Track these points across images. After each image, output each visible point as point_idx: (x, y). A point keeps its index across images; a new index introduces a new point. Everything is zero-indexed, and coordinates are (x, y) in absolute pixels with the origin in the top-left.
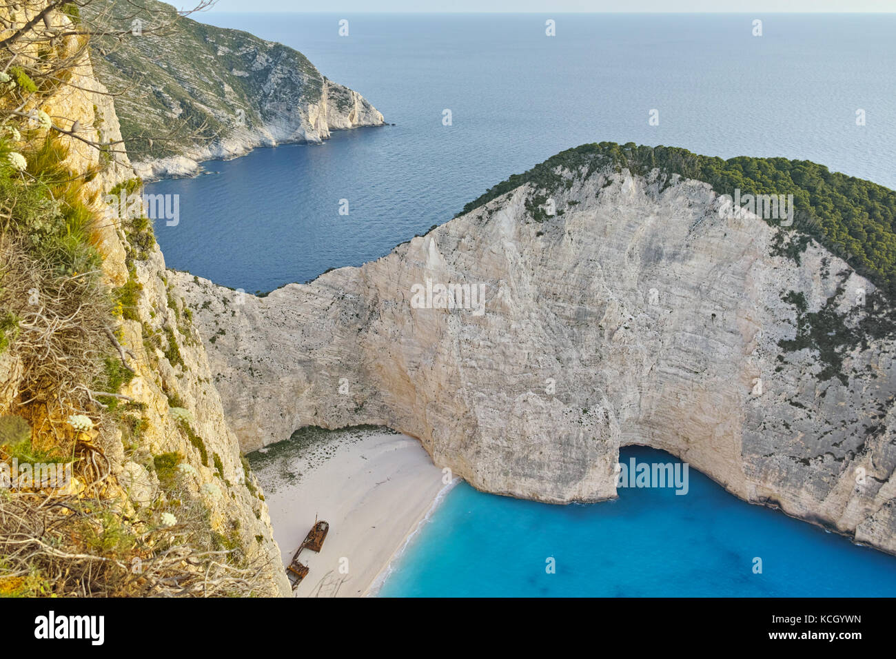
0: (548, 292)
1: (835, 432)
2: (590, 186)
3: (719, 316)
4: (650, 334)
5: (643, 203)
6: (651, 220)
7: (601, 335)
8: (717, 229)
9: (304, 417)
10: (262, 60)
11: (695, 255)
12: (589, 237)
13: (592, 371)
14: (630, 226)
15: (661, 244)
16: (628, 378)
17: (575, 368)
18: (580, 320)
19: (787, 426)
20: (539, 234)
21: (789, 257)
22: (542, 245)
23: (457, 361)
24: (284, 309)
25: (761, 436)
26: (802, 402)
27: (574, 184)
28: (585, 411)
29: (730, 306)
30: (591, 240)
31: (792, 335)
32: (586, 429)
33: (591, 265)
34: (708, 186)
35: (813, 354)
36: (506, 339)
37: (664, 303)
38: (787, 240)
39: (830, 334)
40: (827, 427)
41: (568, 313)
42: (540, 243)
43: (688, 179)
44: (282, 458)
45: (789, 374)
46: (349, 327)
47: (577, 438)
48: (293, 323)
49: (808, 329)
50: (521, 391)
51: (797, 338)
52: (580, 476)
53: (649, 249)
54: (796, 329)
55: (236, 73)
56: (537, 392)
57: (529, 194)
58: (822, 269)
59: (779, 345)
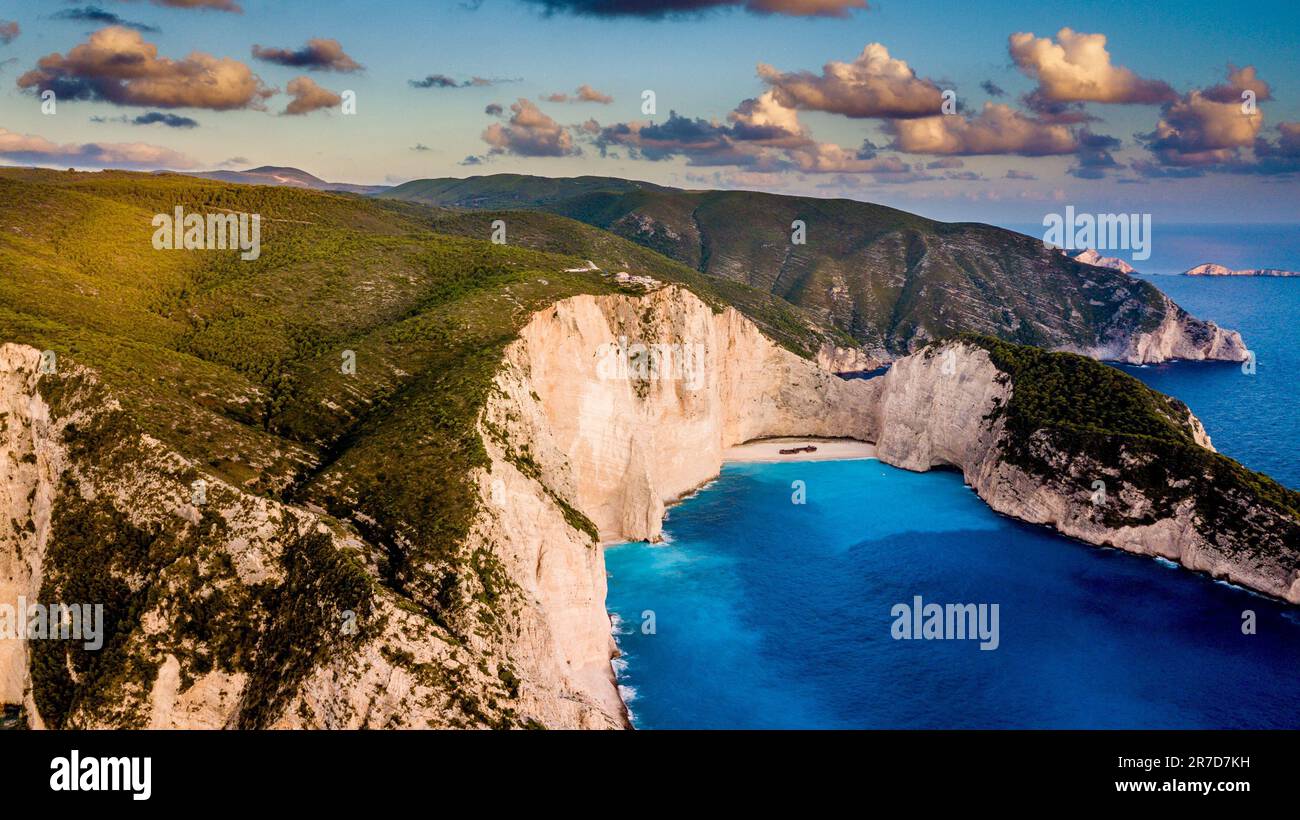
0: (922, 387)
3: (974, 404)
5: (964, 357)
7: (932, 407)
8: (982, 370)
9: (846, 432)
10: (1120, 293)
11: (974, 380)
15: (966, 374)
17: (920, 418)
18: (927, 399)
21: (1000, 384)
24: (853, 387)
26: (982, 441)
27: (944, 346)
28: (916, 434)
31: (989, 414)
32: (912, 440)
34: (988, 352)
35: (990, 421)
38: (1001, 376)
41: (925, 396)
42: (924, 367)
43: (983, 350)
45: (982, 429)
46: (873, 400)
48: (855, 394)
49: (994, 412)
50: (900, 423)
52: (907, 457)
53: (962, 376)
54: (991, 412)
55: (1092, 302)
56: (904, 424)
57: (929, 349)
59: (982, 417)
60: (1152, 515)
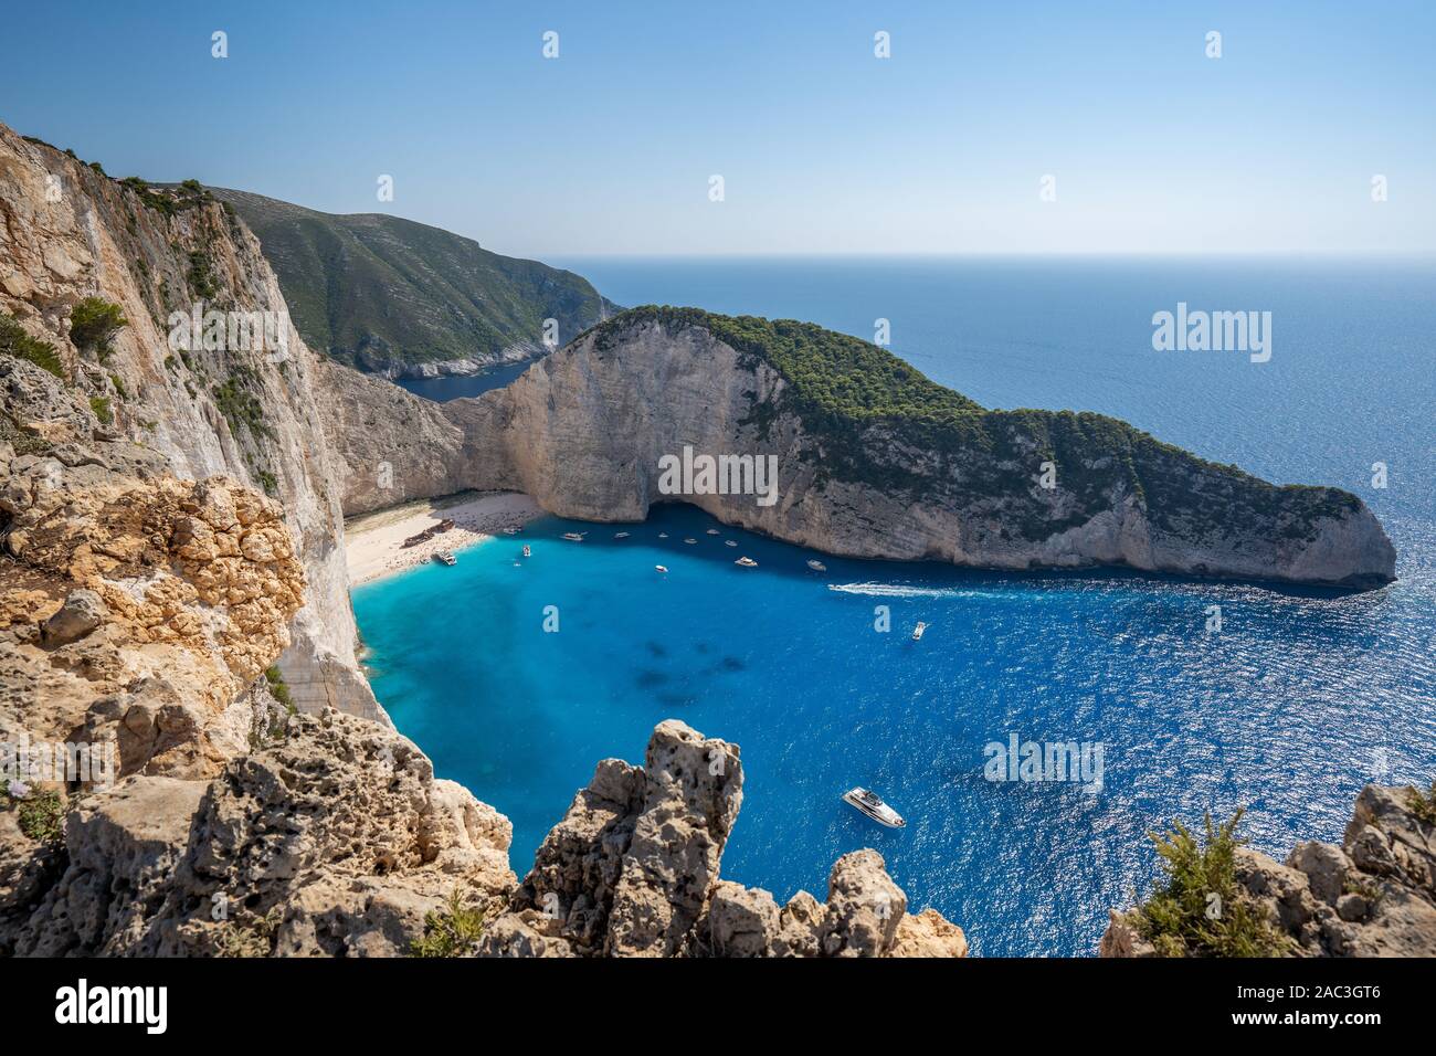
2: (633, 331)
3: (709, 408)
4: (668, 420)
5: (666, 340)
6: (671, 351)
7: (635, 420)
8: (708, 354)
11: (696, 371)
12: (632, 360)
13: (629, 442)
14: (657, 354)
15: (677, 366)
17: (618, 440)
18: (624, 411)
20: (600, 359)
21: (748, 370)
27: (625, 329)
28: (622, 465)
29: (715, 401)
30: (633, 362)
31: (746, 415)
32: (621, 475)
33: (632, 377)
34: (707, 330)
35: (755, 426)
37: (677, 401)
38: (747, 359)
39: (766, 414)
41: (617, 407)
42: (601, 364)
43: (695, 326)
46: (497, 426)
47: (616, 480)
49: (756, 411)
50: (585, 454)
51: (749, 418)
52: (616, 505)
53: (669, 369)
54: (748, 413)
56: (594, 454)
57: (599, 336)
58: (766, 377)
59: (737, 423)
60: (1080, 512)
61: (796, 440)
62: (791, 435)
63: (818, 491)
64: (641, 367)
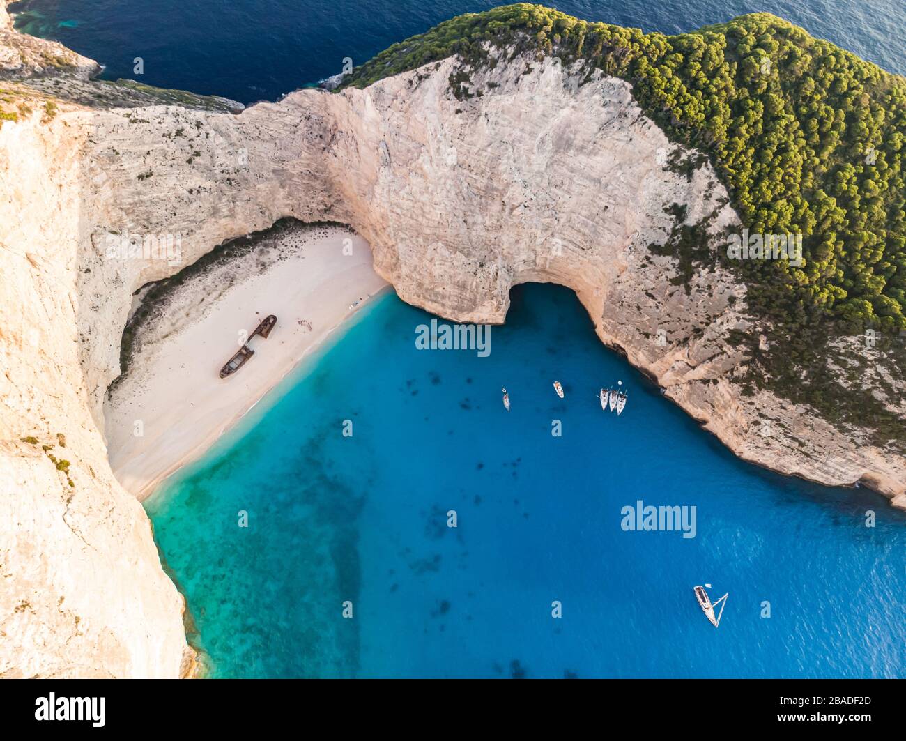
0: (464, 163)
1: (671, 323)
2: (511, 72)
3: (611, 208)
4: (547, 213)
5: (560, 94)
6: (566, 112)
7: (503, 209)
8: (623, 133)
9: (282, 209)
11: (600, 152)
12: (505, 119)
13: (492, 235)
14: (544, 115)
15: (572, 136)
16: (522, 246)
17: (478, 232)
18: (488, 193)
19: (639, 308)
20: (458, 111)
21: (681, 174)
22: (461, 122)
23: (386, 205)
24: (258, 125)
25: (618, 310)
26: (655, 295)
27: (498, 64)
28: (482, 265)
29: (622, 202)
30: (506, 123)
31: (663, 240)
32: (478, 280)
33: (503, 147)
34: (629, 86)
35: (674, 262)
36: (425, 198)
37: (566, 189)
38: (684, 157)
39: (694, 248)
40: (667, 318)
41: (478, 185)
42: (458, 120)
43: (609, 77)
44: (261, 247)
45: (651, 272)
46: (314, 145)
47: (471, 284)
48: (267, 137)
49: (678, 239)
50: (434, 241)
51: (667, 244)
53: (561, 138)
54: (668, 237)
56: (446, 245)
57: (455, 68)
58: (707, 191)
59: (649, 248)
61: (731, 315)
62: (727, 303)
63: (743, 393)
64: (517, 133)
